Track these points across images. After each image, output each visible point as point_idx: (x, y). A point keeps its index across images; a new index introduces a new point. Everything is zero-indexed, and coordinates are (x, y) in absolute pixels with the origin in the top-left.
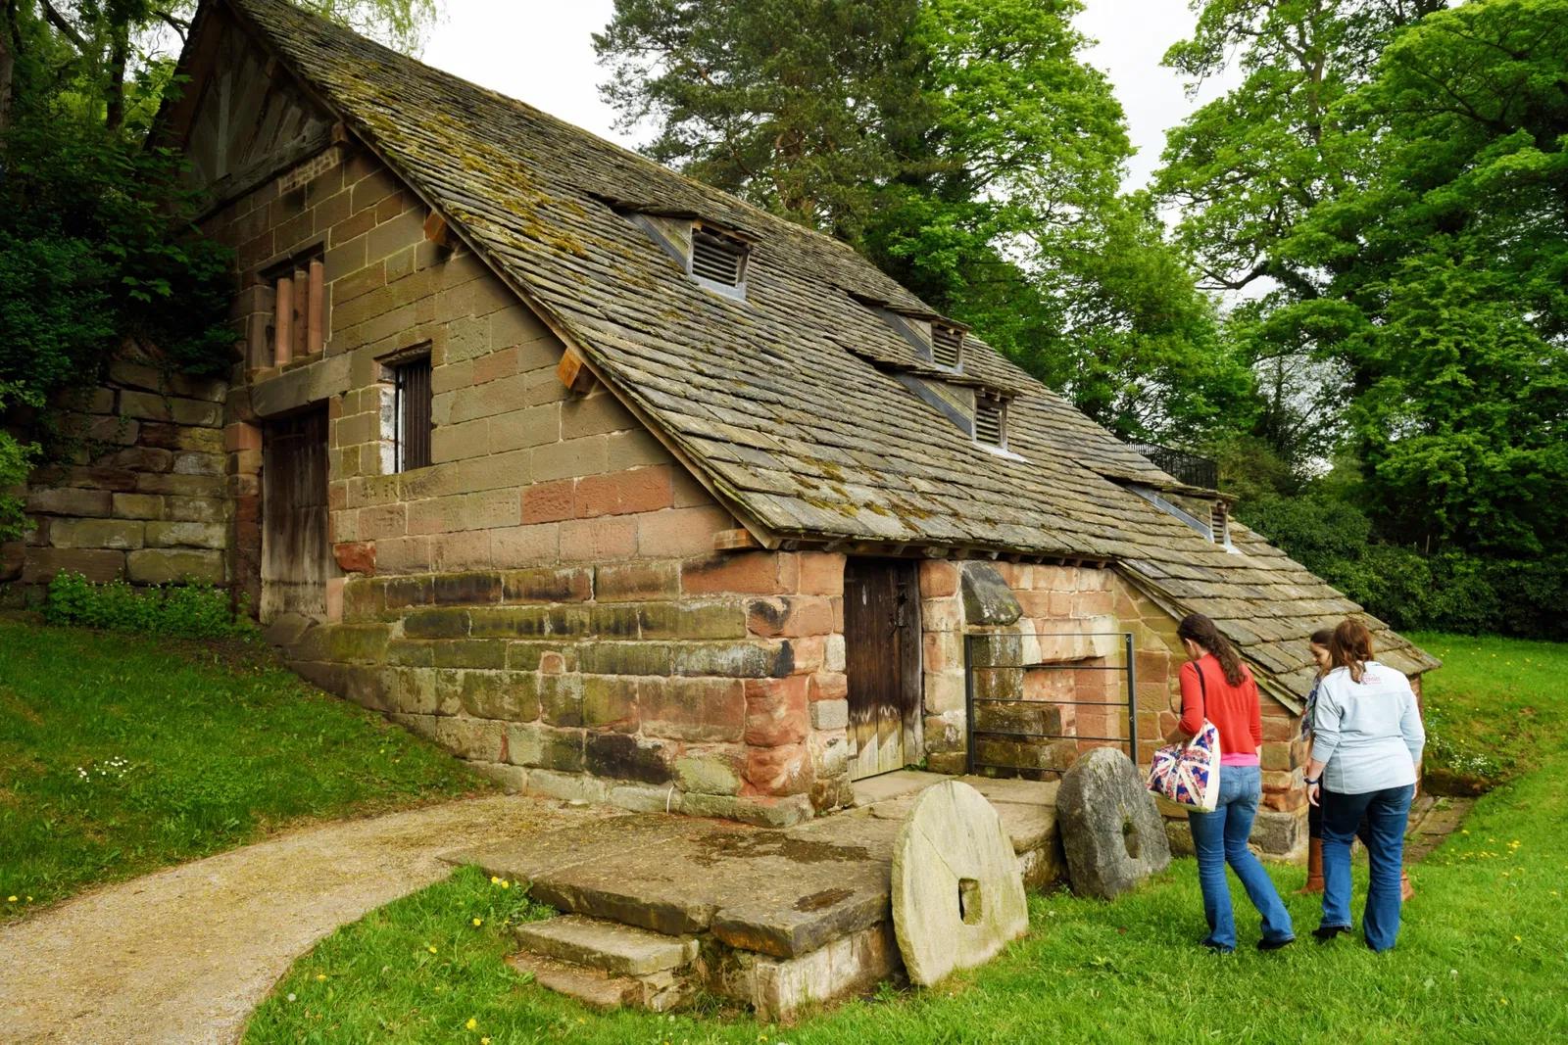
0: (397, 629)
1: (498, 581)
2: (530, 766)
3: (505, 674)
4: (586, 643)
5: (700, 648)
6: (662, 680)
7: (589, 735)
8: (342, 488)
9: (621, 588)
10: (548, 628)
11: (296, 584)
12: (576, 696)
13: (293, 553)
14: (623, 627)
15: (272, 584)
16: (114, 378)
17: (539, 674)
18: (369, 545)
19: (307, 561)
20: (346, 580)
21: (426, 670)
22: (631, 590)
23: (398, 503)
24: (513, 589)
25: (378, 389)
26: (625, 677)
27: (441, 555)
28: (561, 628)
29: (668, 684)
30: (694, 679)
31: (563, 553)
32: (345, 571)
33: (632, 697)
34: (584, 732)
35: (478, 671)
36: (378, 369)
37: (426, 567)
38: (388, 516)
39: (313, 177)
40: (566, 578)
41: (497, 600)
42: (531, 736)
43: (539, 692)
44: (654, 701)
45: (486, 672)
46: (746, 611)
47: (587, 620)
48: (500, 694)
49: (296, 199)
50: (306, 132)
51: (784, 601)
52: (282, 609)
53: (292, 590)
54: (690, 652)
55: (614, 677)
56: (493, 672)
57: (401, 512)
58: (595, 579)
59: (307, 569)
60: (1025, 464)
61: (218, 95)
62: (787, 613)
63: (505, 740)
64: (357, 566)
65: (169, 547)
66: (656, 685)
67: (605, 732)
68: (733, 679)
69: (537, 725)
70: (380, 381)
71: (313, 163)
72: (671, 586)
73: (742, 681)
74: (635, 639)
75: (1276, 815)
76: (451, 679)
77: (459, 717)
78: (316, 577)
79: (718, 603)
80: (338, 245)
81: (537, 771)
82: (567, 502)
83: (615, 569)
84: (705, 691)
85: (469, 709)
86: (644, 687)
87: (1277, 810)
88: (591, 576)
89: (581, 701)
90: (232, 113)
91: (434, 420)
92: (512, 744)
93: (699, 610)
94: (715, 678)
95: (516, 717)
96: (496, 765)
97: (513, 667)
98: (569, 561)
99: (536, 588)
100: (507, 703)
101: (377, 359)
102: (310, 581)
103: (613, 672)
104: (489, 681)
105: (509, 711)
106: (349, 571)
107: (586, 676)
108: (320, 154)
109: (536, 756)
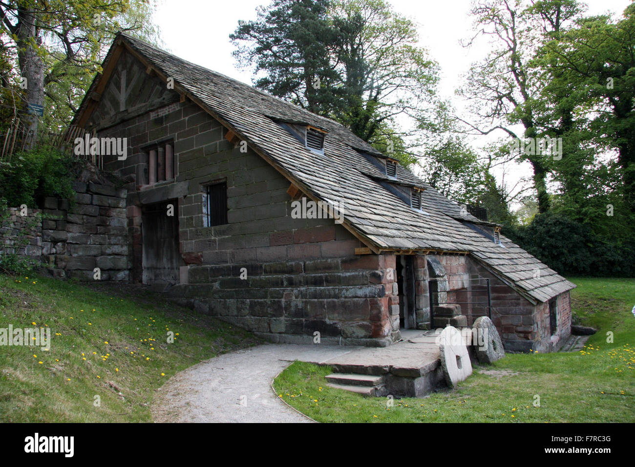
0: (216, 285)
1: (261, 267)
2: (280, 333)
3: (268, 300)
4: (302, 289)
5: (351, 289)
6: (336, 300)
7: (306, 320)
8: (186, 232)
9: (316, 269)
10: (285, 283)
11: (160, 269)
12: (300, 307)
13: (158, 256)
14: (317, 282)
15: (148, 268)
16: (91, 190)
17: (283, 300)
18: (199, 254)
19: (165, 260)
20: (189, 267)
21: (232, 300)
22: (320, 269)
23: (213, 238)
24: (268, 269)
25: (201, 195)
26: (320, 300)
27: (234, 258)
28: (291, 283)
29: (338, 302)
30: (349, 299)
31: (289, 256)
32: (187, 264)
33: (324, 307)
34: (304, 320)
35: (256, 300)
36: (201, 187)
37: (227, 262)
38: (208, 243)
39: (167, 113)
40: (292, 265)
41: (261, 274)
42: (281, 322)
43: (283, 306)
44: (333, 307)
45: (260, 300)
46: (368, 276)
47: (302, 280)
48: (266, 308)
49: (159, 121)
50: (164, 96)
51: (381, 272)
52: (153, 278)
53: (158, 271)
54: (347, 290)
55: (316, 300)
56: (262, 300)
57: (215, 241)
58: (304, 266)
59: (165, 262)
60: (430, 216)
61: (120, 79)
62: (383, 275)
63: (269, 324)
64: (193, 262)
65: (110, 255)
66: (334, 302)
67: (312, 319)
68: (365, 299)
69: (282, 318)
70: (202, 192)
71: (167, 108)
72: (336, 267)
73: (368, 299)
74: (323, 286)
75: (528, 341)
76: (243, 303)
77: (247, 317)
78: (169, 266)
79: (357, 273)
80: (180, 140)
81: (283, 335)
82: (290, 238)
83: (312, 262)
84: (354, 303)
85: (253, 314)
86: (328, 303)
87: (529, 339)
88: (303, 265)
89: (302, 309)
90: (127, 86)
91: (228, 207)
92: (271, 326)
93: (349, 276)
94: (357, 299)
95: (274, 315)
96: (265, 334)
97: (272, 297)
98: (292, 260)
99: (278, 269)
100: (269, 310)
101: (201, 183)
102: (166, 267)
103: (315, 298)
104: (261, 304)
105: (270, 314)
106: (190, 264)
107: (304, 300)
108: (171, 105)
109: (283, 330)
